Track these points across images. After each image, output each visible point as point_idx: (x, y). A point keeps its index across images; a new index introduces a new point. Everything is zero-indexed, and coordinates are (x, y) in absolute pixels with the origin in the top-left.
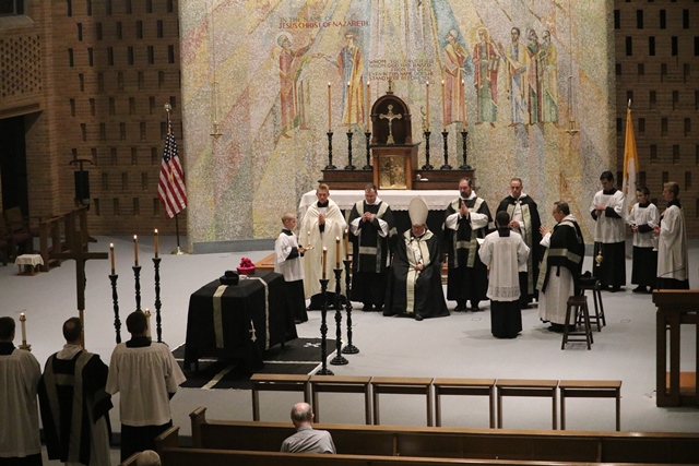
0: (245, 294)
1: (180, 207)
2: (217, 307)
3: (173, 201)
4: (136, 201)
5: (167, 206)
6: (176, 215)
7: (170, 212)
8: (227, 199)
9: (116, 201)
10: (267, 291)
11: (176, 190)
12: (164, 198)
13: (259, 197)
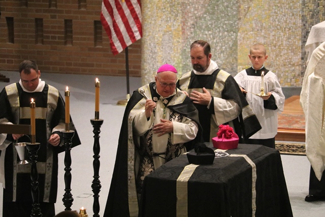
0: (223, 179)
1: (132, 36)
2: (182, 196)
3: (122, 28)
4: (68, 23)
5: (114, 35)
6: (126, 49)
7: (118, 45)
8: (200, 28)
9: (39, 22)
10: (254, 175)
11: (127, 12)
12: (110, 23)
13: (248, 27)
